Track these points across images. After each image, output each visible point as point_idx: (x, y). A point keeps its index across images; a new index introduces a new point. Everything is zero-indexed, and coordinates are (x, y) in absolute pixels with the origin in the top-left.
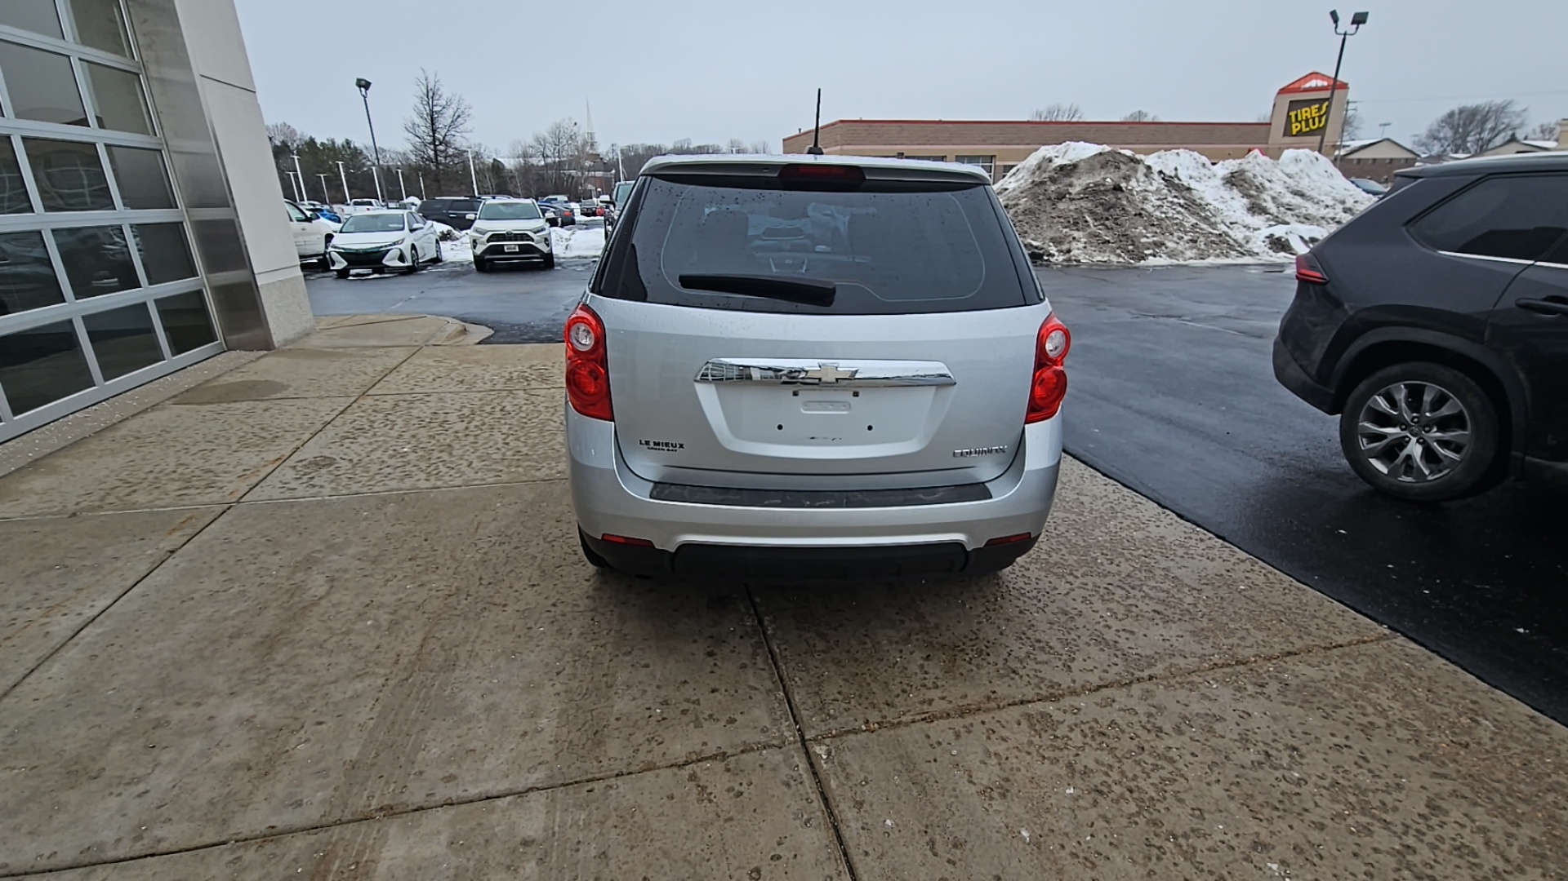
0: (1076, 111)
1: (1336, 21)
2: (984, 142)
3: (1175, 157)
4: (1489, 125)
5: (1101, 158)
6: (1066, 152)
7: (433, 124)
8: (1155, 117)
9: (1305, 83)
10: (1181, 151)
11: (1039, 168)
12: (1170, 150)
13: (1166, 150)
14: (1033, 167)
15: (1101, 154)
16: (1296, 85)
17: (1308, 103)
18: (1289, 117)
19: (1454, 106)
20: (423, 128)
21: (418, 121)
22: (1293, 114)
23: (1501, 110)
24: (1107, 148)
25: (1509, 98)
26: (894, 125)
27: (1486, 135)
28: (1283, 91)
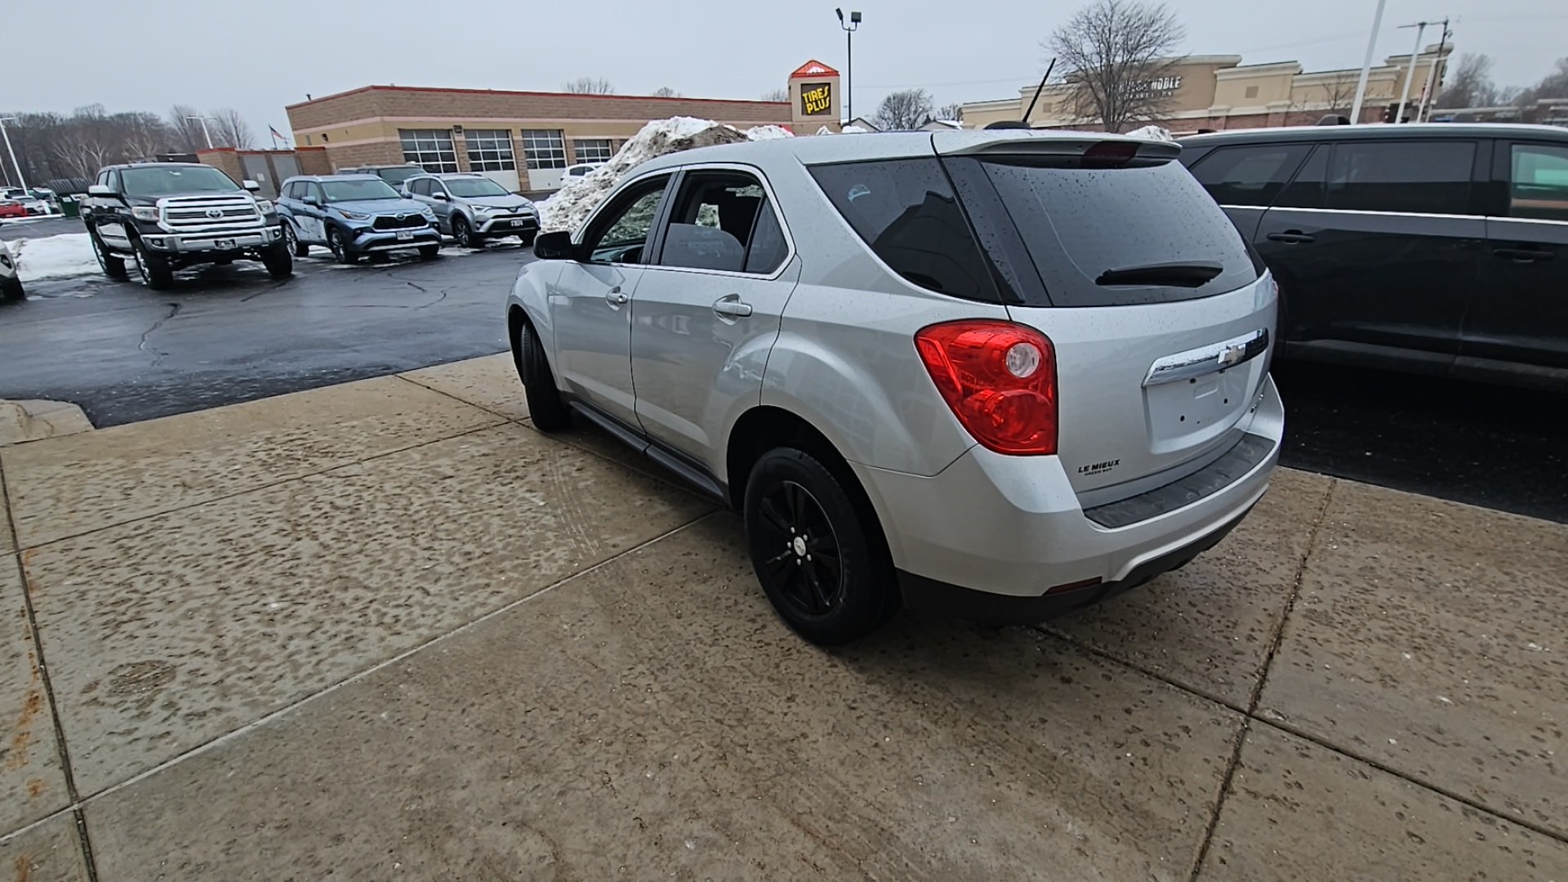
0: (606, 86)
1: (841, 18)
2: (548, 115)
3: (768, 131)
4: (913, 109)
5: (713, 133)
6: (677, 127)
8: (679, 94)
9: (809, 69)
10: (772, 127)
11: (655, 143)
12: (763, 126)
13: (759, 126)
14: (648, 142)
15: (711, 129)
16: (802, 71)
17: (815, 86)
18: (803, 98)
19: (890, 93)
22: (805, 95)
23: (918, 96)
24: (715, 124)
25: (921, 88)
26: (442, 93)
27: (912, 116)
28: (794, 75)
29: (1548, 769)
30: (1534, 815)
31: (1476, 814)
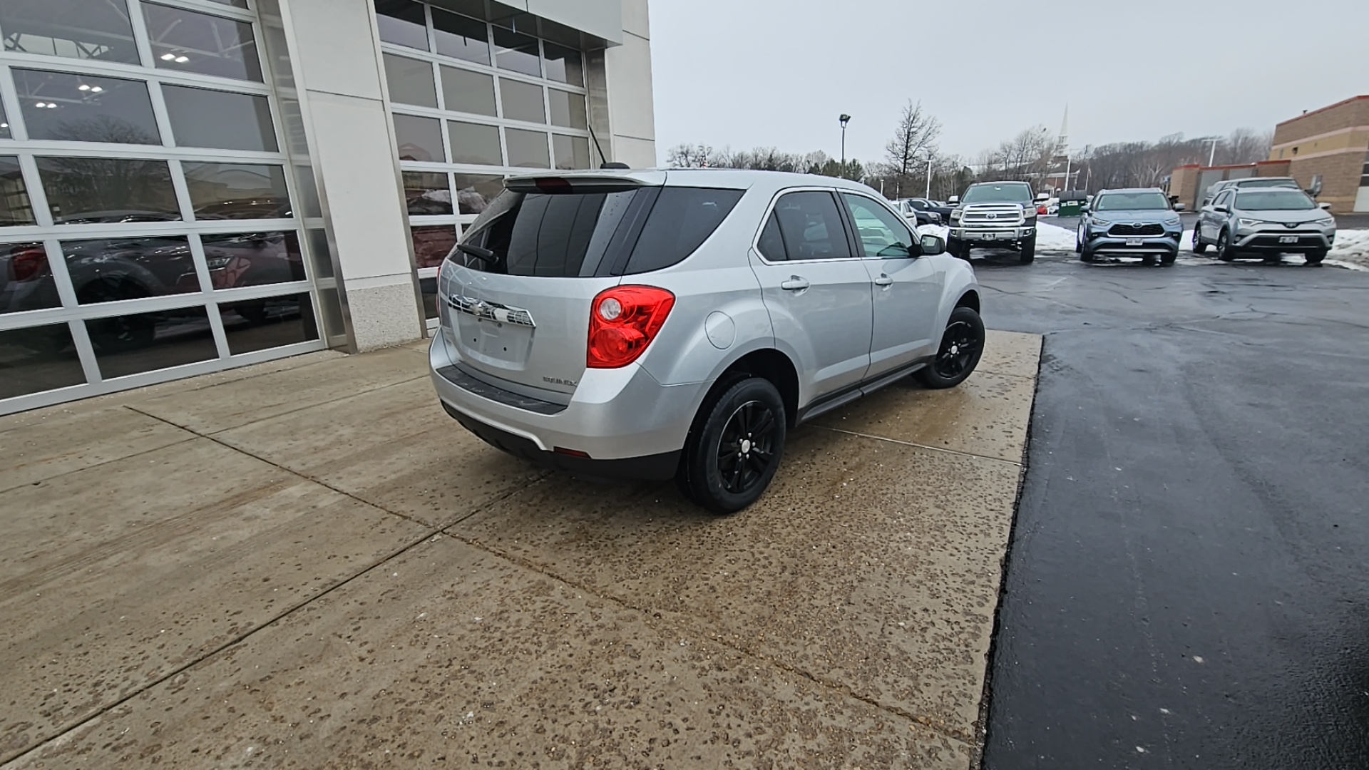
7: (907, 142)
20: (899, 147)
21: (897, 141)
29: (339, 633)
30: (314, 606)
31: (331, 584)
